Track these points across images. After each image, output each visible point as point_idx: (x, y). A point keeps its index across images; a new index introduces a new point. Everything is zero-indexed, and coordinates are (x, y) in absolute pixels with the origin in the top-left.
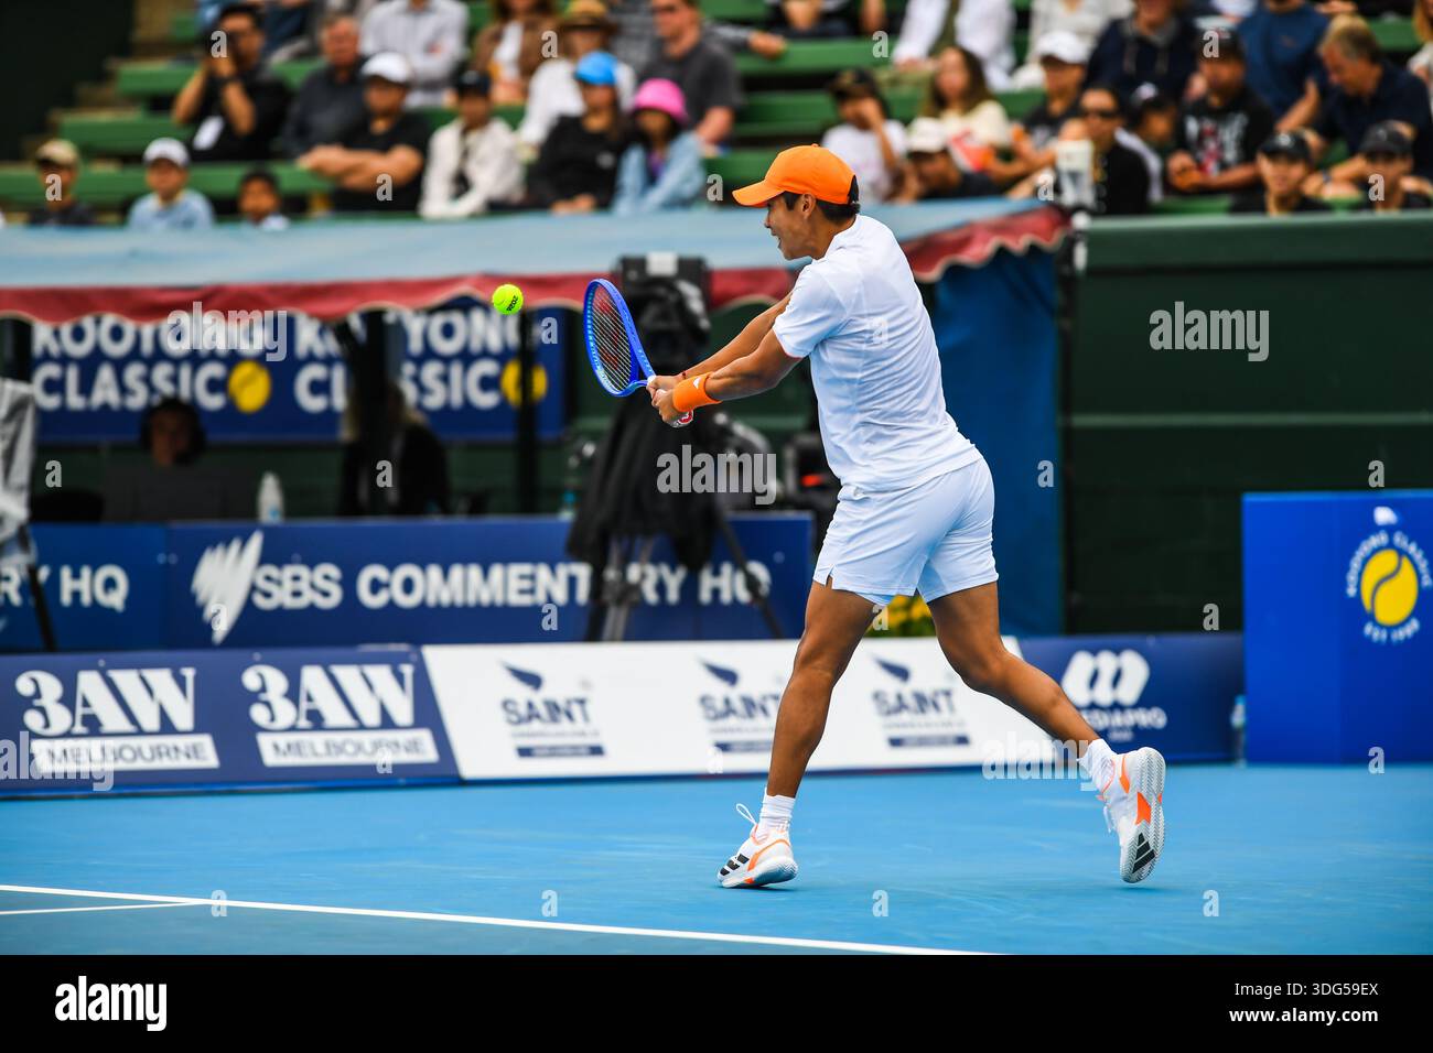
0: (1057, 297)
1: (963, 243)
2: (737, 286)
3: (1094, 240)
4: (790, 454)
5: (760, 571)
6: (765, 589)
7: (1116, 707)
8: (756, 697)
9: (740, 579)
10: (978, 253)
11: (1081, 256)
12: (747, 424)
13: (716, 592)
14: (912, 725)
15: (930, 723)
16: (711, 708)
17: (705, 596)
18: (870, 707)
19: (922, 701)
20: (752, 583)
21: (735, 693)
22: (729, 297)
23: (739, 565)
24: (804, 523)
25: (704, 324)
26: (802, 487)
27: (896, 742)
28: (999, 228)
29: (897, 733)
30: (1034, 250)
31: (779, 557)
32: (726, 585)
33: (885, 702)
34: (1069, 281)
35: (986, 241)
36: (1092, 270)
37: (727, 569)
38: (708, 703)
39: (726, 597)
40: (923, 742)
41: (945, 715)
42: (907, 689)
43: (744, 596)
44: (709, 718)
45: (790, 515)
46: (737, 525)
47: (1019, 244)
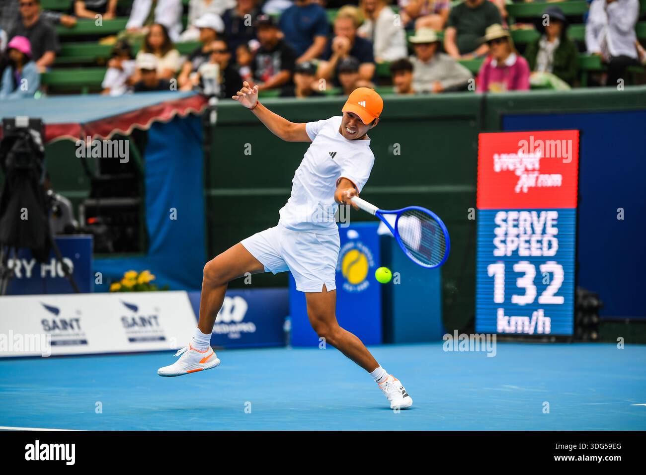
0: (203, 136)
1: (160, 112)
2: (57, 132)
3: (220, 110)
4: (82, 209)
5: (69, 262)
6: (71, 271)
7: (233, 322)
8: (68, 320)
9: (59, 266)
10: (167, 116)
11: (214, 117)
12: (62, 195)
13: (48, 272)
14: (139, 332)
15: (148, 331)
16: (48, 325)
17: (43, 274)
18: (120, 324)
19: (144, 321)
20: (65, 268)
21: (58, 319)
22: (53, 136)
23: (59, 260)
24: (88, 240)
25: (42, 149)
26: (87, 223)
27: (132, 340)
28: (176, 105)
29: (132, 336)
30: (191, 115)
31: (77, 256)
32: (54, 268)
33: (127, 322)
34: (209, 129)
35: (170, 111)
36: (219, 124)
37: (53, 262)
38: (46, 323)
39: (53, 274)
40: (144, 340)
41: (155, 327)
42: (137, 316)
43: (61, 274)
44: (45, 330)
45: (82, 236)
46: (57, 241)
47: (184, 113)
